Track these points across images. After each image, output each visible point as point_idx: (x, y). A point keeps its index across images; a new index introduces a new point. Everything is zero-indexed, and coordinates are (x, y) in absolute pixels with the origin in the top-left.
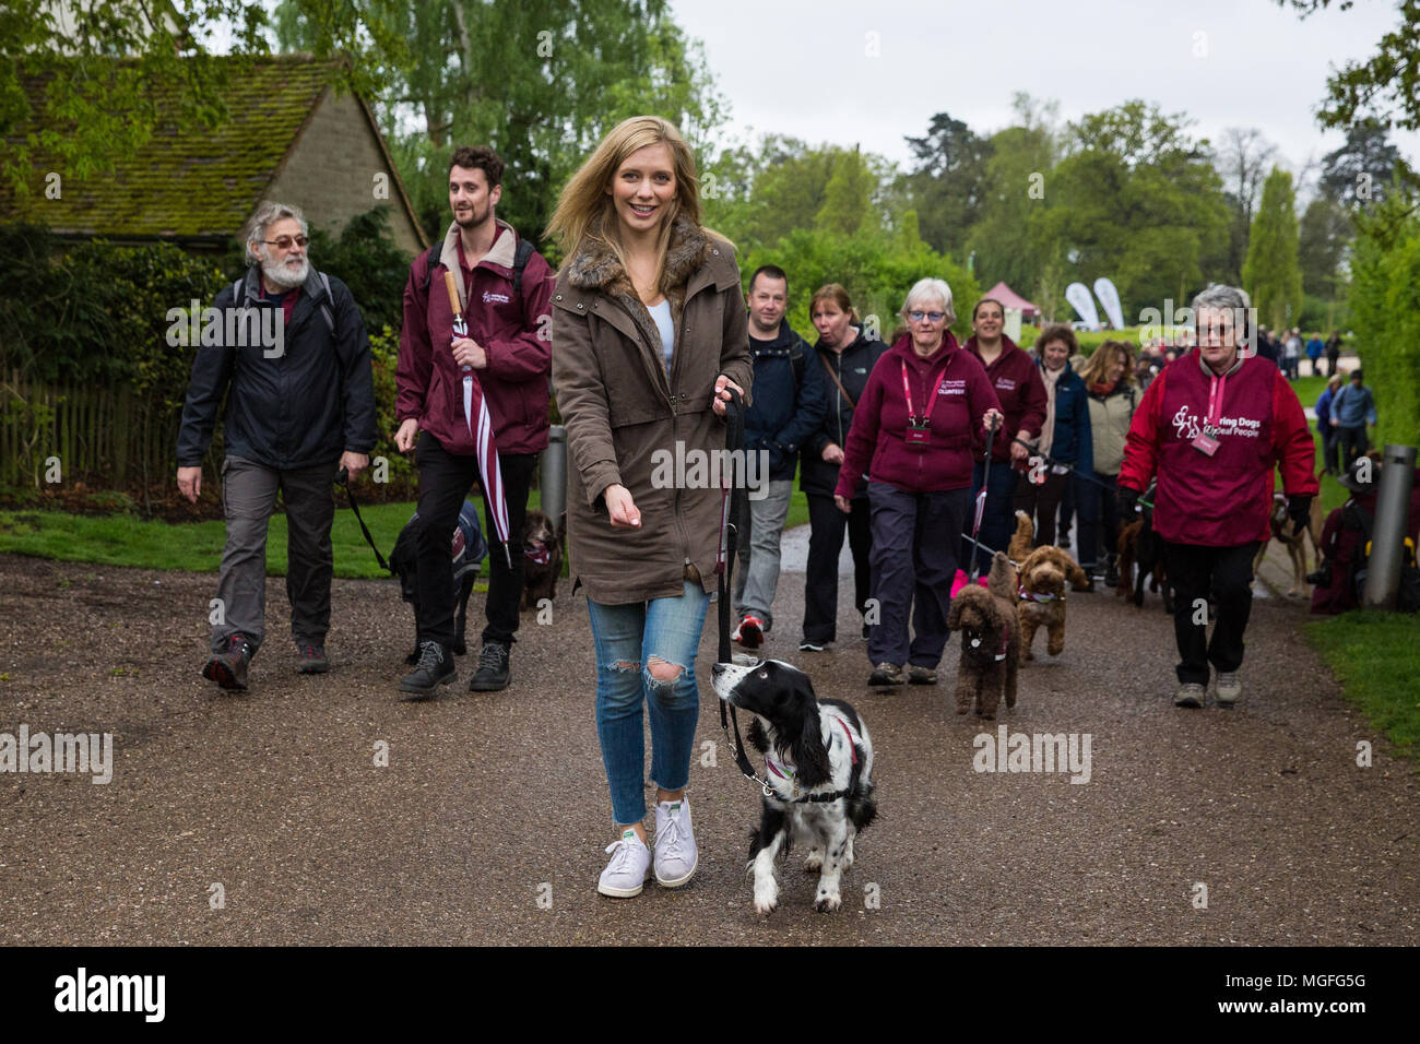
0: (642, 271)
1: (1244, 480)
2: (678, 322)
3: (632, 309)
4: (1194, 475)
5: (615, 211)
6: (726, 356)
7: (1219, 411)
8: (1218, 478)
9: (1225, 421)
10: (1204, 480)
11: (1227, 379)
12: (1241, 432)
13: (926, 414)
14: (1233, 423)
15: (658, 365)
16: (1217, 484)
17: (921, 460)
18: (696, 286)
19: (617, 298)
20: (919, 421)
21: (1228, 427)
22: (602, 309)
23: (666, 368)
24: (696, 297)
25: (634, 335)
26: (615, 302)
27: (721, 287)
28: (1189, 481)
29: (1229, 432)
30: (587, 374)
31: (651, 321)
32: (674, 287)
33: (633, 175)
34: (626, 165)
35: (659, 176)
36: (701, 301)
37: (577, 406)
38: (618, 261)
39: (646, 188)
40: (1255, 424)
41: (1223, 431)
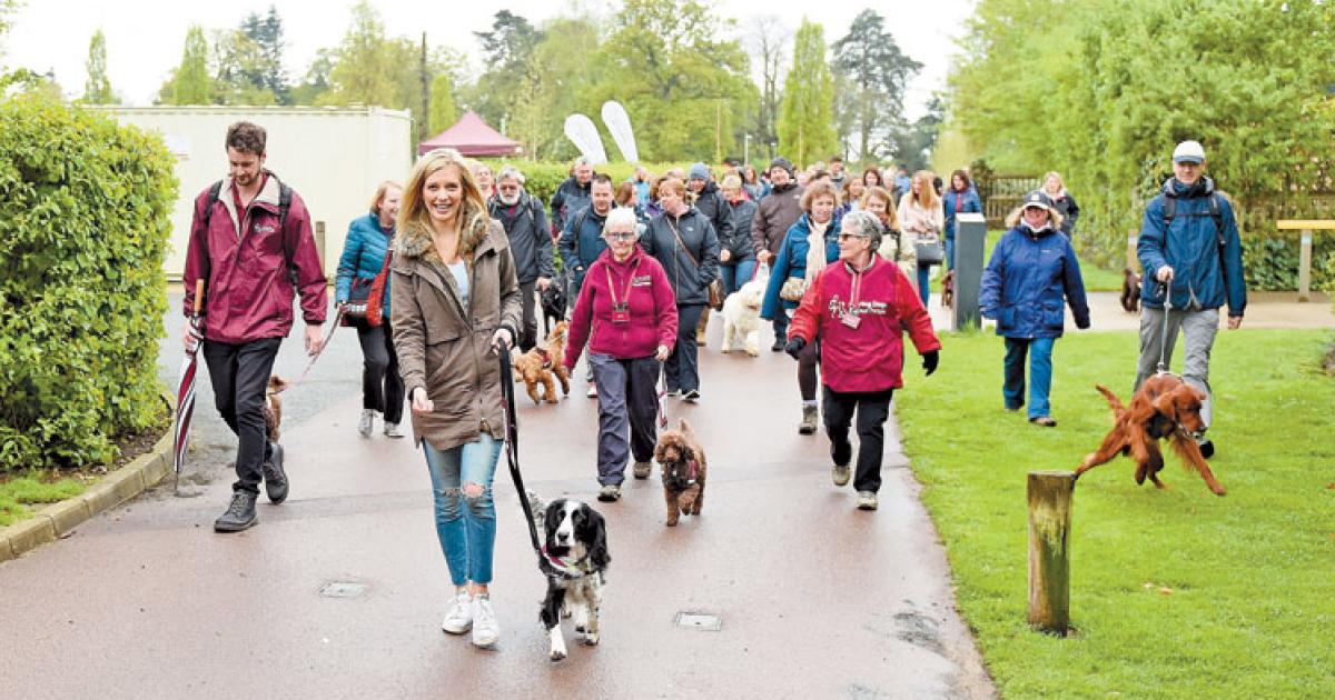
0: (447, 245)
1: (880, 344)
2: (471, 274)
3: (439, 270)
4: (847, 343)
5: (427, 210)
6: (504, 293)
7: (858, 298)
8: (863, 344)
9: (863, 304)
10: (854, 348)
11: (863, 275)
12: (875, 311)
13: (625, 300)
14: (869, 305)
15: (457, 303)
16: (861, 348)
17: (625, 336)
18: (481, 251)
19: (429, 263)
20: (620, 306)
21: (865, 308)
22: (421, 271)
23: (464, 304)
24: (481, 258)
25: (440, 285)
26: (428, 265)
27: (497, 250)
28: (844, 348)
29: (866, 311)
30: (408, 316)
31: (450, 276)
32: (467, 252)
33: (434, 187)
34: (429, 181)
35: (451, 186)
36: (485, 260)
37: (402, 337)
38: (430, 239)
39: (443, 194)
40: (883, 305)
41: (862, 311)
